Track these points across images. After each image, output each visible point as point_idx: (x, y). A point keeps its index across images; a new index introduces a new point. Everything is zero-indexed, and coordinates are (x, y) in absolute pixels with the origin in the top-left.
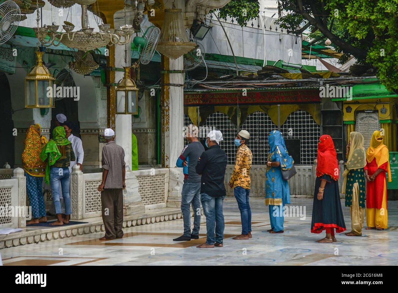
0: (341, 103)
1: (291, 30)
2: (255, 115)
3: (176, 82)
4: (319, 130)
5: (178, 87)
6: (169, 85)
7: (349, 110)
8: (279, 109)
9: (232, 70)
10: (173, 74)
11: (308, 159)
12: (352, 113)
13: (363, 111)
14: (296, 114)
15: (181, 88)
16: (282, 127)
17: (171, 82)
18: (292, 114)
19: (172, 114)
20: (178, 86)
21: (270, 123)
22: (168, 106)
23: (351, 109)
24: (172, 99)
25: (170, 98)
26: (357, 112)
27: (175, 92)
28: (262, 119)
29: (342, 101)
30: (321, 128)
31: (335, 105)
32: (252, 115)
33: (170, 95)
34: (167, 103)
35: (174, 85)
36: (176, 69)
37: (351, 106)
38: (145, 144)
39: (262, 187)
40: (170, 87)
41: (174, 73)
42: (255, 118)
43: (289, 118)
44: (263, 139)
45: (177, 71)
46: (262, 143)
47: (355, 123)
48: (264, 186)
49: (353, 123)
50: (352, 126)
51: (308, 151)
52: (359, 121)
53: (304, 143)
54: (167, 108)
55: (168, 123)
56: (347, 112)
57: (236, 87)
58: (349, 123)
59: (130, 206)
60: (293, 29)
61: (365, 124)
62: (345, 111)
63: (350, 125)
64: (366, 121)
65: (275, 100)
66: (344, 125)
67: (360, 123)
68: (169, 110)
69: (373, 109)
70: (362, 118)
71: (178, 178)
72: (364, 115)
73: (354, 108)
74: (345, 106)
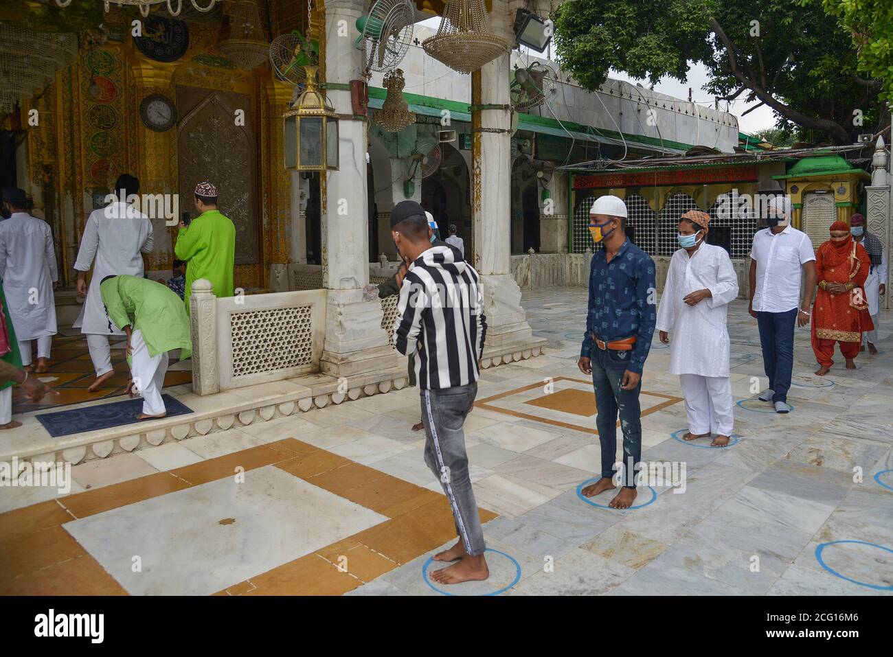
0: (784, 183)
1: (722, 96)
2: (677, 198)
3: (493, 126)
5: (497, 134)
6: (481, 130)
7: (794, 190)
8: (705, 190)
9: (659, 152)
10: (488, 111)
11: (741, 252)
12: (799, 195)
13: (813, 192)
15: (503, 135)
17: (484, 126)
19: (486, 181)
20: (495, 132)
22: (480, 168)
23: (798, 189)
24: (485, 156)
25: (482, 152)
26: (805, 193)
27: (492, 142)
28: (685, 202)
29: (786, 179)
31: (777, 184)
32: (672, 198)
33: (482, 148)
34: (478, 163)
35: (489, 130)
36: (494, 103)
37: (798, 185)
38: (555, 231)
40: (482, 133)
41: (489, 109)
42: (677, 202)
45: (494, 105)
49: (800, 206)
50: (799, 210)
51: (741, 241)
52: (807, 205)
53: (736, 231)
54: (478, 171)
55: (479, 197)
56: (792, 192)
57: (656, 165)
60: (724, 94)
61: (815, 208)
62: (789, 191)
64: (816, 204)
65: (701, 180)
67: (809, 207)
68: (480, 174)
69: (828, 189)
70: (812, 201)
71: (493, 294)
72: (815, 196)
73: (801, 187)
74: (790, 186)
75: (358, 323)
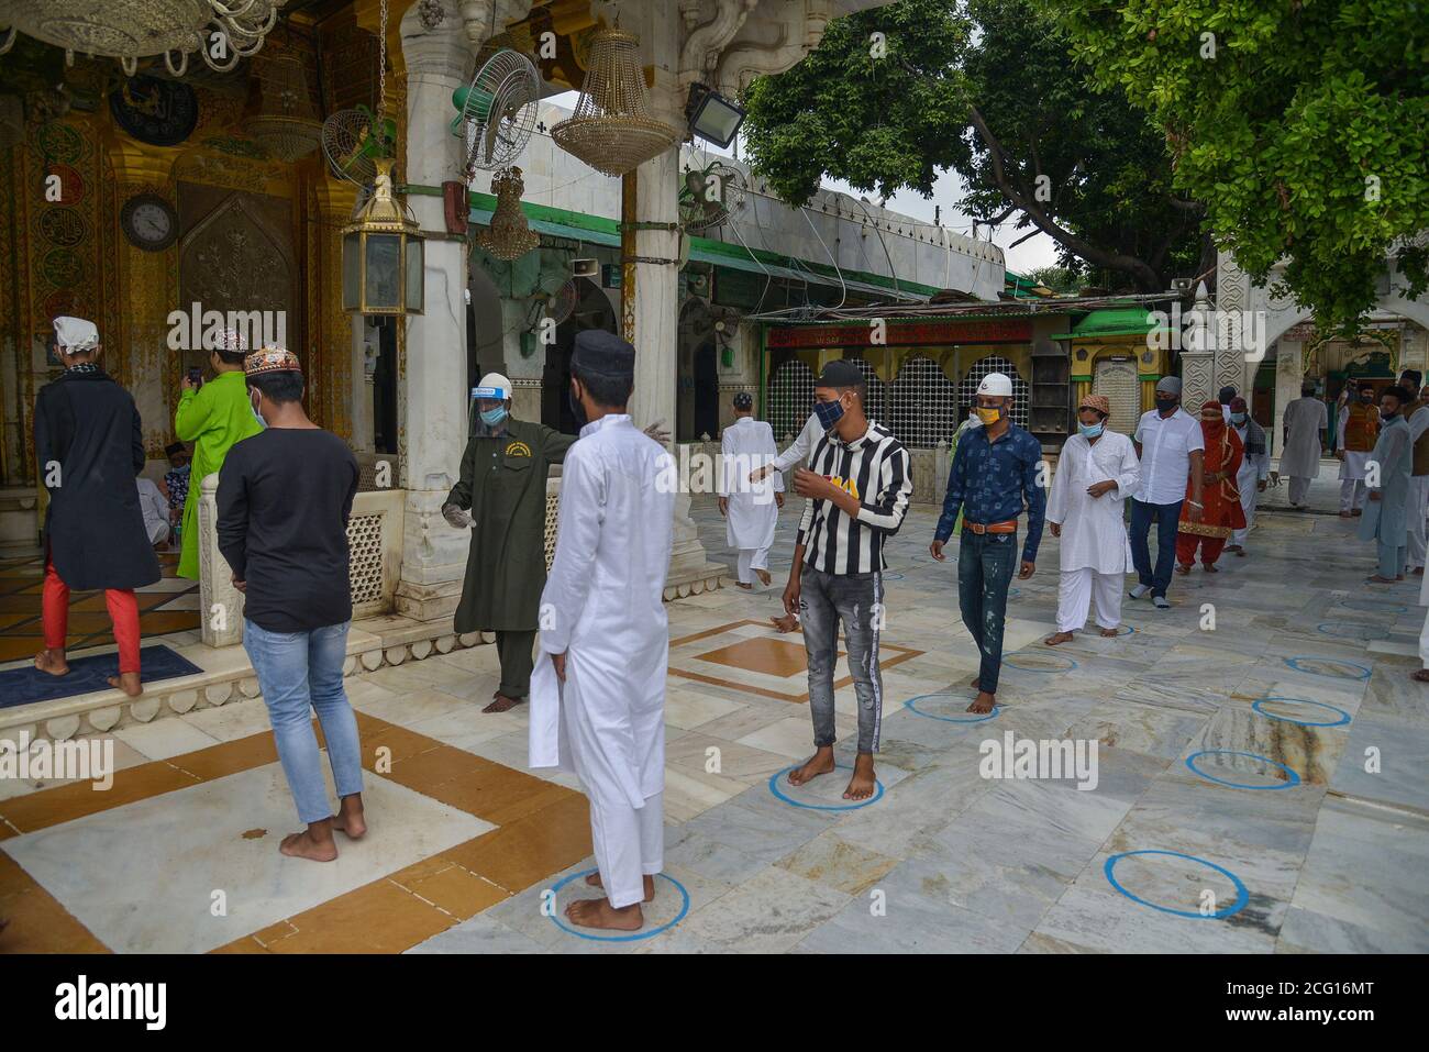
0: (1068, 346)
1: (982, 219)
2: (916, 363)
3: (653, 253)
4: (1026, 391)
5: (658, 266)
6: (635, 259)
7: (1082, 355)
8: (957, 353)
9: (892, 298)
10: (645, 231)
12: (1089, 361)
13: (1108, 359)
14: (987, 362)
15: (668, 268)
16: (961, 384)
17: (639, 253)
18: (980, 362)
19: (641, 335)
20: (656, 262)
21: (940, 377)
22: (633, 315)
23: (1087, 355)
24: (641, 298)
25: (637, 292)
26: (1096, 361)
27: (650, 277)
28: (928, 370)
29: (1070, 340)
30: (1031, 390)
31: (1058, 346)
32: (910, 363)
33: (637, 286)
34: (629, 307)
35: (647, 260)
36: (654, 219)
37: (1087, 349)
39: (922, 487)
40: (637, 264)
41: (647, 228)
42: (916, 369)
43: (973, 369)
44: (927, 404)
45: (655, 224)
46: (927, 411)
47: (1092, 380)
48: (926, 485)
49: (1088, 378)
50: (1087, 384)
52: (1100, 377)
54: (630, 319)
56: (1079, 359)
57: (886, 315)
58: (1080, 379)
59: (441, 593)
60: (986, 216)
61: (1111, 382)
62: (1074, 357)
63: (1083, 382)
64: (1112, 376)
65: (951, 339)
66: (1073, 383)
67: (1102, 380)
68: (633, 323)
69: (1129, 355)
70: (1106, 372)
72: (1110, 365)
73: (1092, 352)
74: (1076, 350)
75: (452, 540)
